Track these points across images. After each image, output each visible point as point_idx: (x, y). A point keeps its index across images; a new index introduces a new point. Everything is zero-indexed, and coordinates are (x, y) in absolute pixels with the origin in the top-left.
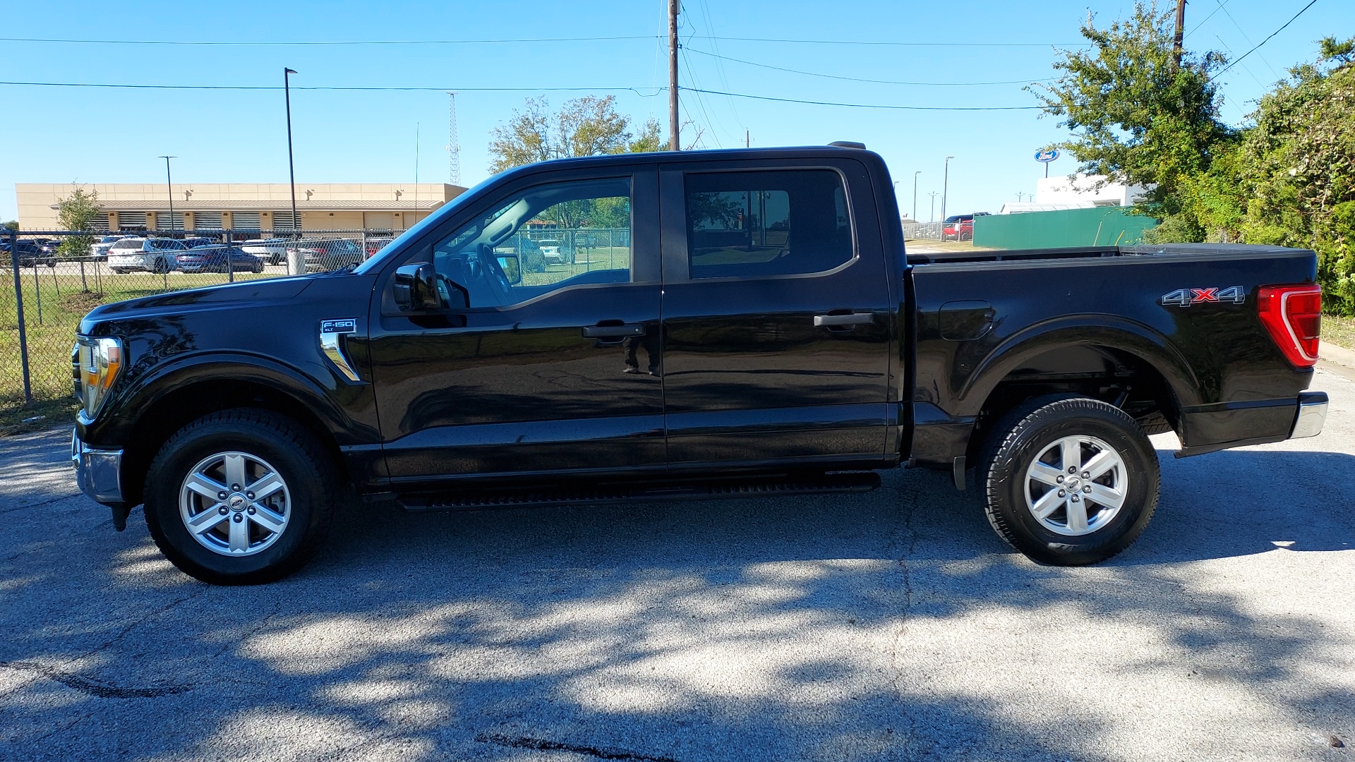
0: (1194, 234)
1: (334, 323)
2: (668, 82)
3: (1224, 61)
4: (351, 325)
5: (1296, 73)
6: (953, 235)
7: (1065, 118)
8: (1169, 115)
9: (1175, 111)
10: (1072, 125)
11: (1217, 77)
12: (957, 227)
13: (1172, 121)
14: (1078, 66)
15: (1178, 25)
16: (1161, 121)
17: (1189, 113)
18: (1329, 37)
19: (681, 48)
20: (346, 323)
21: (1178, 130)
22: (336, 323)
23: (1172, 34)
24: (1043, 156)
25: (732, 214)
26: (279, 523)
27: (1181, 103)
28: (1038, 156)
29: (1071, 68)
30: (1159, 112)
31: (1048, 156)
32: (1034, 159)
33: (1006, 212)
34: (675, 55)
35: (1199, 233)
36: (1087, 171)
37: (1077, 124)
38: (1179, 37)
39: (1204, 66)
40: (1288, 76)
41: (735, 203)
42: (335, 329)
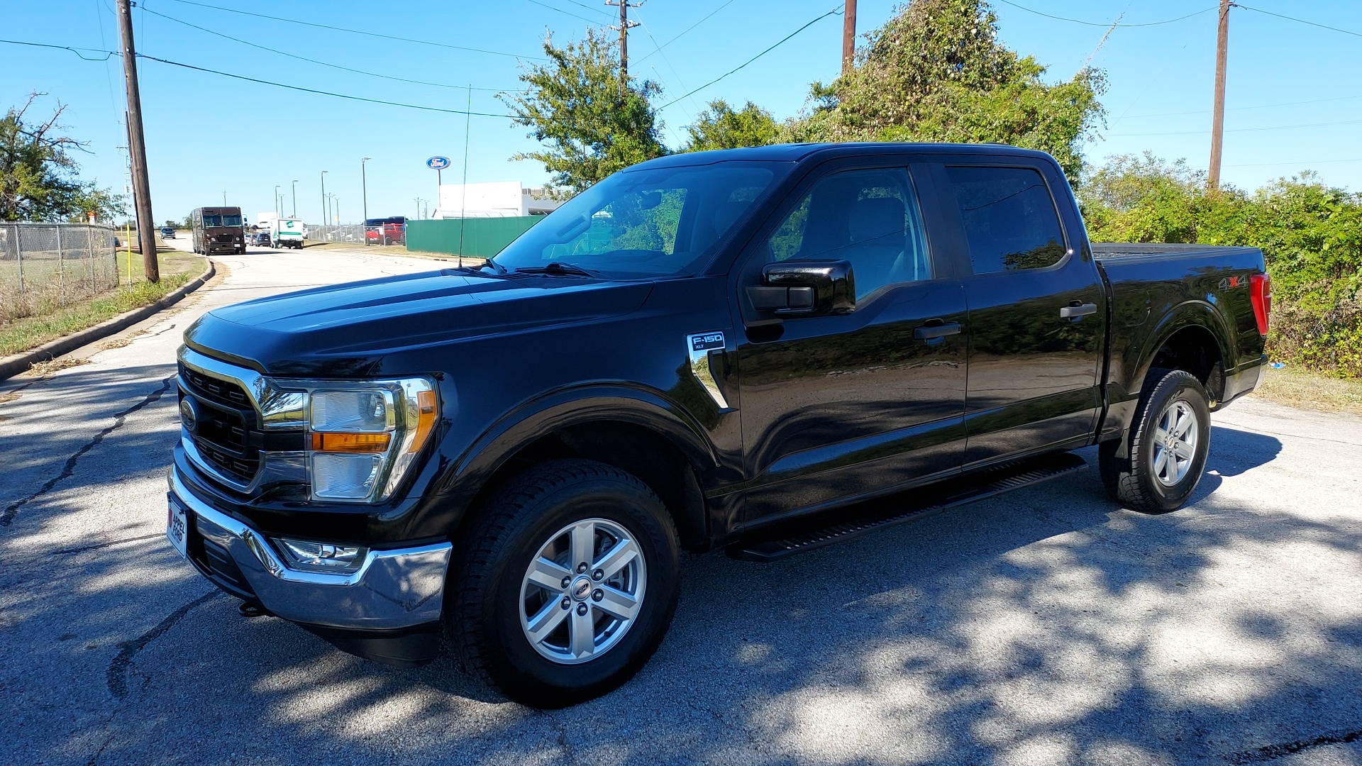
0: (655, 242)
1: (702, 337)
2: (120, 45)
3: (659, 91)
4: (721, 339)
5: (715, 107)
6: (376, 239)
7: (532, 129)
8: (625, 134)
9: (630, 131)
10: (540, 137)
11: (653, 102)
12: (381, 230)
13: (628, 139)
14: (543, 81)
15: (623, 54)
16: (619, 139)
17: (640, 134)
18: (818, 82)
19: (134, 6)
20: (716, 337)
21: (634, 148)
22: (705, 338)
23: (618, 59)
24: (435, 163)
25: (117, 209)
26: (630, 604)
27: (633, 125)
28: (429, 163)
29: (534, 81)
30: (617, 131)
31: (439, 164)
32: (426, 166)
33: (439, 217)
34: (128, 14)
35: (658, 242)
36: (560, 181)
37: (544, 136)
38: (624, 64)
39: (644, 93)
40: (709, 109)
41: (119, 196)
42: (706, 346)
